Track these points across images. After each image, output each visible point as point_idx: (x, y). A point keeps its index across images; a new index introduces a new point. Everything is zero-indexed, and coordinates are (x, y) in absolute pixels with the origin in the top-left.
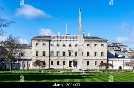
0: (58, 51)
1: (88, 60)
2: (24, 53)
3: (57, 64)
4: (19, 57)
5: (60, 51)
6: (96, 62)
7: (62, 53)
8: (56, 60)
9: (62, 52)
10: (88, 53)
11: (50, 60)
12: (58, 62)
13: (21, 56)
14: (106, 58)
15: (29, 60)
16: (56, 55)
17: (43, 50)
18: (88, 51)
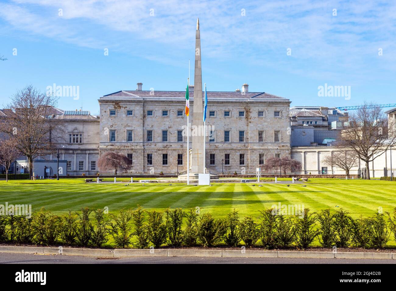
0: (164, 129)
1: (241, 152)
2: (81, 135)
3: (164, 161)
4: (70, 144)
5: (170, 130)
6: (261, 156)
7: (176, 135)
8: (160, 152)
9: (176, 132)
10: (241, 133)
11: (144, 152)
12: (165, 156)
13: (74, 141)
14: (289, 145)
15: (92, 152)
16: (160, 139)
17: (129, 126)
18: (242, 129)
